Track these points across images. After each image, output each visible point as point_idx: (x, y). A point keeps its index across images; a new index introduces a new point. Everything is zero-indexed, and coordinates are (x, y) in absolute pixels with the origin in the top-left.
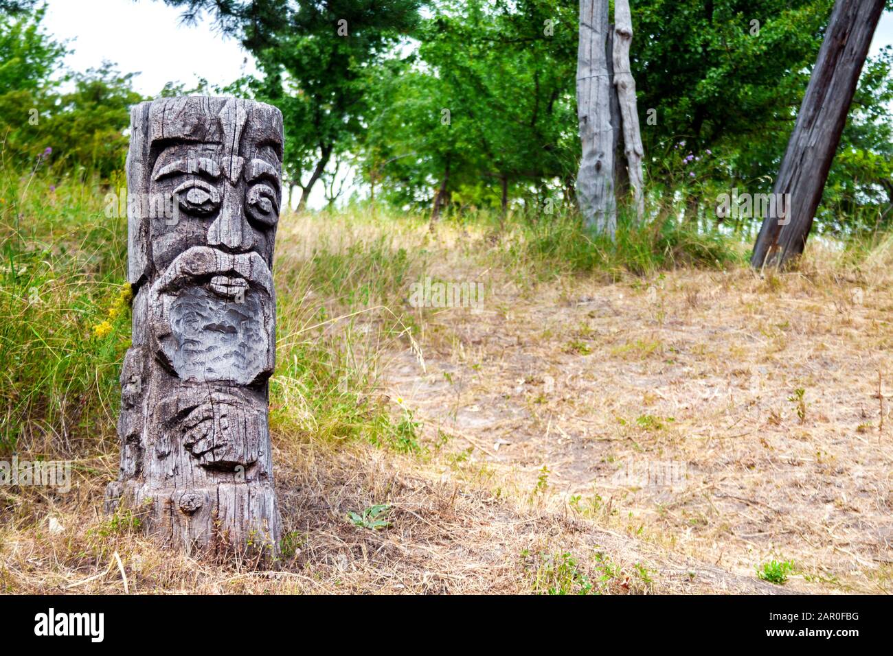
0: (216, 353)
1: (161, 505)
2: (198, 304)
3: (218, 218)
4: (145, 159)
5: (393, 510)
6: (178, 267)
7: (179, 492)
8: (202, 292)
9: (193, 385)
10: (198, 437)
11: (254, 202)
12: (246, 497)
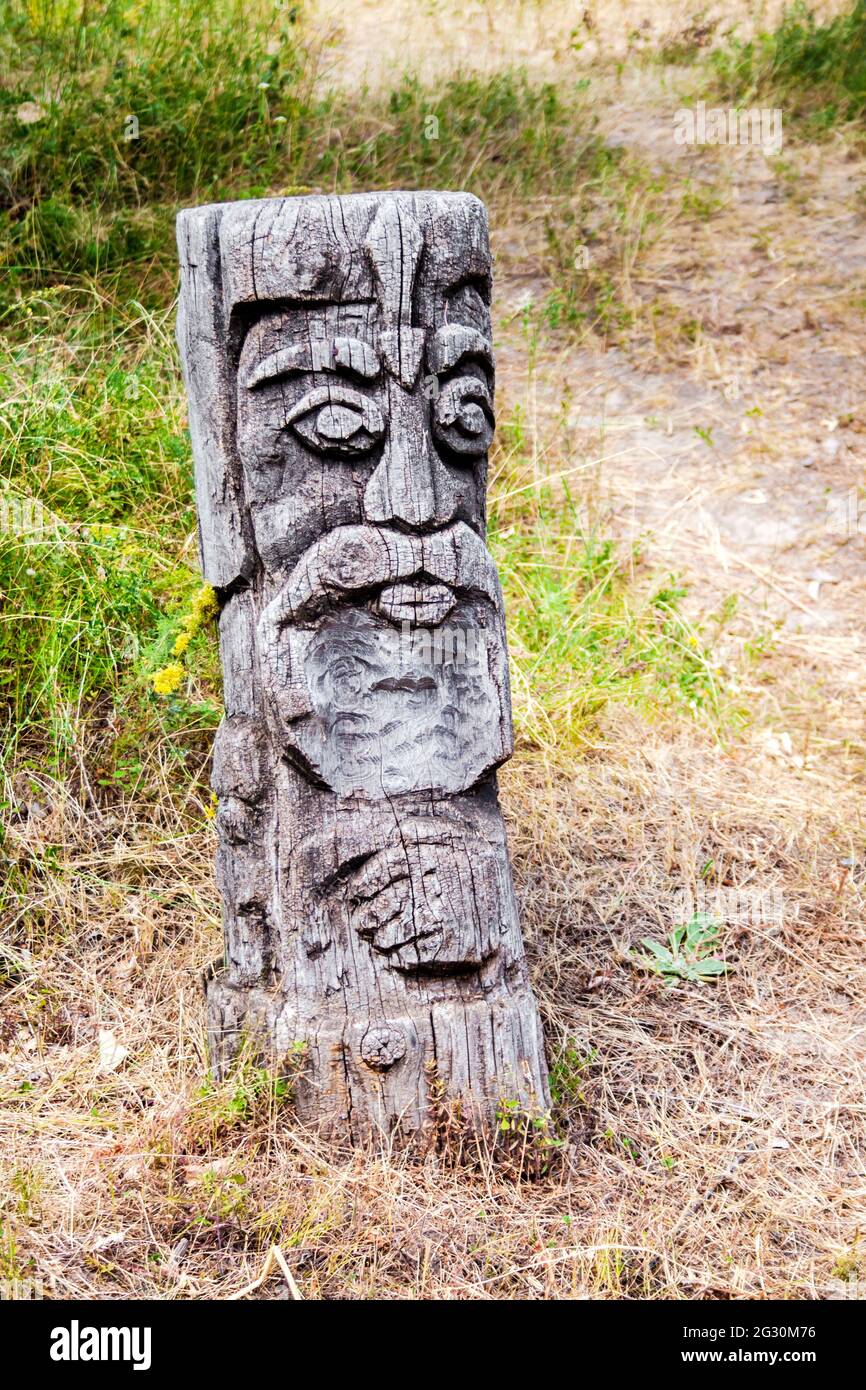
0: (399, 735)
1: (326, 1055)
2: (357, 641)
3: (383, 463)
4: (220, 335)
5: (730, 931)
6: (314, 574)
7: (359, 1026)
8: (364, 618)
9: (362, 806)
10: (384, 916)
11: (451, 420)
12: (486, 1029)
